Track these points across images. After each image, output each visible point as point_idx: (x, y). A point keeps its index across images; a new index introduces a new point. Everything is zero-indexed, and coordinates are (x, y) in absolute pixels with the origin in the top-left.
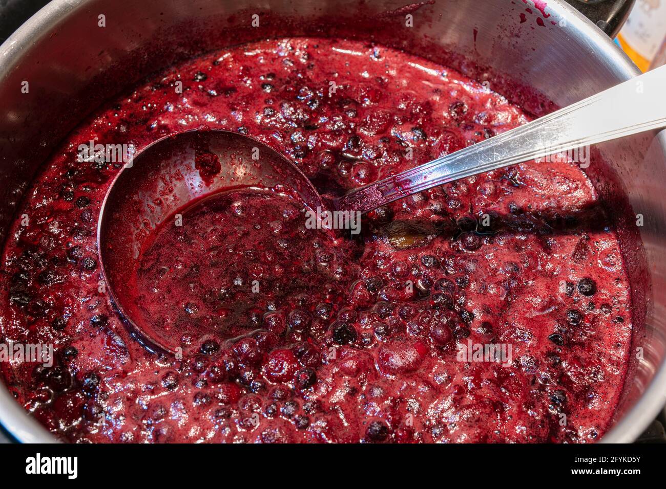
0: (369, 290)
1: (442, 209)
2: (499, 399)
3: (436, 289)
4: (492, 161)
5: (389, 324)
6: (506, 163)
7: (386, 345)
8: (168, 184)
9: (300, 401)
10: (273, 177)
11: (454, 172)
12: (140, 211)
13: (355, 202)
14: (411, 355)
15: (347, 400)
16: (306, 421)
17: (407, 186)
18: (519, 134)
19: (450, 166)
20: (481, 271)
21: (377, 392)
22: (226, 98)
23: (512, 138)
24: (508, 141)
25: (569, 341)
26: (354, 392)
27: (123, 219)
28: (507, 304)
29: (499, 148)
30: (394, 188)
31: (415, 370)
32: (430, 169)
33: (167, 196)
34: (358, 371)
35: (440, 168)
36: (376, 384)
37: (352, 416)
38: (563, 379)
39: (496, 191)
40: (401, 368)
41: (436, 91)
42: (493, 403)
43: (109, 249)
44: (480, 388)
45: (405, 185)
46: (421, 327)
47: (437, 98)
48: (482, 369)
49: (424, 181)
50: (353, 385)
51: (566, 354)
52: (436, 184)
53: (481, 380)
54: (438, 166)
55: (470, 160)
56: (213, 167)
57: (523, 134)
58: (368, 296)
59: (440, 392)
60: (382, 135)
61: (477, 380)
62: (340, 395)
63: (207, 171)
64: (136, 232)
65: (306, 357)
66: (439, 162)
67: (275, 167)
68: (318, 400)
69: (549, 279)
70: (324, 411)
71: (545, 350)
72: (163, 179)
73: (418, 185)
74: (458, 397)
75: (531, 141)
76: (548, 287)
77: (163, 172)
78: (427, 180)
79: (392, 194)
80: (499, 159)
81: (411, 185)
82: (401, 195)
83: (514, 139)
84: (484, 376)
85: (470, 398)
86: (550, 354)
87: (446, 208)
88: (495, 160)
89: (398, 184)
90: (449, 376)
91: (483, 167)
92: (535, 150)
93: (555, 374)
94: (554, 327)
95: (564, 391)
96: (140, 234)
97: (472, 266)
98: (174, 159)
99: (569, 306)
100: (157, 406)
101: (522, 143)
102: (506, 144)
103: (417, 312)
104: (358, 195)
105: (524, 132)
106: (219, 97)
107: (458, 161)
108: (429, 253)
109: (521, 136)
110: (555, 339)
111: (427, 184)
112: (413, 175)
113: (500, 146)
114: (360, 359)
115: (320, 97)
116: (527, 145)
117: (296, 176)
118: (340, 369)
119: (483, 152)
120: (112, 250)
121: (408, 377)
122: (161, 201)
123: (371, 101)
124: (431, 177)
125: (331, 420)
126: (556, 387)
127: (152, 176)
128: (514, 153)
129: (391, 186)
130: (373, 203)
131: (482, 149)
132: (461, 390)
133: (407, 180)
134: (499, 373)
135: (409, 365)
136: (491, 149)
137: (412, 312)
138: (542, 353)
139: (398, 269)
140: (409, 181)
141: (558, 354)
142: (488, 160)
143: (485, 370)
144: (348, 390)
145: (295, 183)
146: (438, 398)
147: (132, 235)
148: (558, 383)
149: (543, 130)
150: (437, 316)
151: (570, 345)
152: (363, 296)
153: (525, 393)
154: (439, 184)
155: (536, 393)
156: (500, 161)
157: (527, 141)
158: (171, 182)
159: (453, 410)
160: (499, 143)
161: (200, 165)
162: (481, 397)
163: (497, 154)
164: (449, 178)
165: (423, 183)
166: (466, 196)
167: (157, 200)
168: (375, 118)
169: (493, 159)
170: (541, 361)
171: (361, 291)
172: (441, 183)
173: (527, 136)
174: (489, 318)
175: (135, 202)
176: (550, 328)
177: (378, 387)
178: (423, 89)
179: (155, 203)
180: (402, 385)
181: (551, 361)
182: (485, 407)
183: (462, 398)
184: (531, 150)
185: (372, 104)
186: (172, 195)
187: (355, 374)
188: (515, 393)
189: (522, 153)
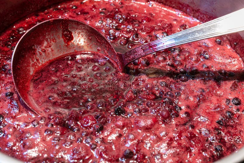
0: (134, 94)
1: (171, 64)
2: (189, 146)
3: (165, 95)
4: (195, 37)
5: (141, 108)
6: (201, 38)
7: (139, 117)
8: (49, 43)
9: (94, 137)
10: (96, 44)
11: (177, 42)
12: (35, 54)
13: (131, 55)
14: (149, 122)
15: (116, 139)
16: (95, 146)
17: (155, 48)
18: (208, 25)
19: (175, 39)
20: (187, 90)
21: (131, 137)
22: (84, 16)
23: (205, 27)
24: (203, 28)
25: (226, 124)
26: (120, 136)
27: (26, 56)
28: (197, 106)
29: (198, 31)
30: (149, 48)
31: (150, 128)
32: (166, 40)
33: (48, 49)
34: (123, 126)
35: (170, 40)
36: (131, 133)
37: (118, 147)
38: (222, 141)
39: (197, 59)
40: (144, 127)
41: (175, 20)
42: (186, 147)
43: (18, 68)
44: (181, 139)
45: (154, 47)
46: (156, 110)
47: (175, 23)
48: (183, 131)
49: (163, 46)
50: (120, 133)
51: (224, 130)
52: (168, 47)
53: (181, 136)
54: (170, 39)
55: (184, 36)
56: (70, 37)
57: (210, 25)
58: (133, 97)
59: (161, 140)
60: (149, 34)
61: (180, 136)
62: (113, 137)
63: (67, 39)
64: (32, 63)
65: (100, 119)
66: (171, 37)
67: (98, 39)
68: (103, 138)
69: (219, 97)
70: (105, 143)
71: (214, 127)
72: (47, 41)
73: (160, 47)
74: (170, 142)
75: (214, 28)
76: (218, 100)
77: (47, 37)
78: (164, 45)
79: (148, 51)
80: (198, 36)
81: (157, 47)
82: (152, 51)
83: (206, 27)
84: (183, 134)
85: (175, 143)
86: (216, 129)
87: (173, 64)
88: (196, 37)
89: (151, 47)
90: (166, 133)
91: (190, 40)
92: (215, 32)
93: (218, 138)
94: (219, 117)
95: (221, 146)
96: (34, 64)
97: (183, 88)
98: (52, 32)
99: (227, 109)
100: (27, 132)
101: (209, 29)
102: (202, 29)
103: (154, 104)
104: (133, 51)
105: (210, 24)
106: (81, 15)
107: (179, 36)
108: (164, 80)
109: (209, 26)
110: (219, 123)
111: (164, 47)
112: (158, 43)
113: (199, 30)
114: (125, 122)
115: (124, 18)
116: (211, 30)
117: (106, 43)
118: (115, 125)
119: (191, 33)
120: (19, 69)
121: (147, 132)
122: (45, 50)
123: (146, 21)
124: (166, 44)
125: (107, 147)
126: (218, 143)
127: (41, 39)
128: (205, 34)
129: (148, 47)
130: (139, 55)
131: (190, 31)
132: (171, 140)
133: (155, 45)
134: (190, 134)
135: (147, 126)
136: (195, 32)
137: (152, 104)
138: (212, 128)
139: (149, 86)
140: (156, 45)
141: (220, 130)
142: (193, 37)
143: (184, 132)
144: (118, 134)
145: (106, 47)
146: (160, 142)
147: (30, 64)
148: (219, 142)
149: (219, 23)
150: (164, 106)
151: (226, 126)
152: (131, 96)
153: (202, 145)
154: (170, 47)
155: (207, 145)
156: (198, 37)
157: (211, 28)
158: (51, 43)
159: (167, 148)
160: (198, 29)
161: (64, 36)
162: (181, 144)
163: (197, 34)
164: (174, 44)
165: (162, 46)
166: (184, 60)
167: (43, 50)
168: (147, 27)
169: (195, 36)
170: (212, 131)
171: (130, 94)
172: (171, 46)
173: (212, 26)
174: (189, 110)
175: (33, 49)
176: (217, 118)
177: (132, 134)
178: (169, 19)
179: (42, 51)
180: (143, 134)
181: (216, 132)
182: (182, 148)
183: (172, 143)
184: (213, 33)
185: (146, 23)
186: (51, 48)
187: (122, 128)
188: (197, 144)
189: (209, 34)
